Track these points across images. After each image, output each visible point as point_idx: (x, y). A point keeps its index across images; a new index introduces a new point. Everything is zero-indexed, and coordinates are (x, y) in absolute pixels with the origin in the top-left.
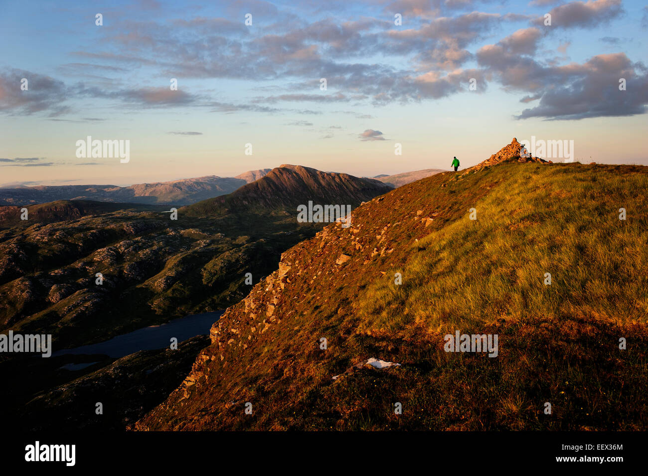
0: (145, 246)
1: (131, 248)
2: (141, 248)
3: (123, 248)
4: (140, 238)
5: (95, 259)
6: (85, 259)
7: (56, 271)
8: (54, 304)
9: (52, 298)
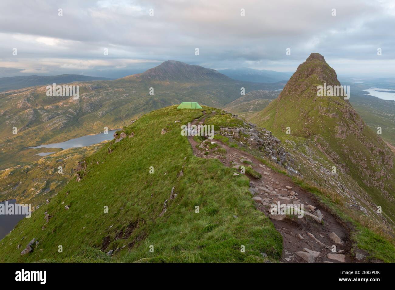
0: (95, 96)
1: (88, 97)
2: (92, 97)
3: (84, 97)
4: (93, 92)
5: (69, 101)
6: (64, 101)
7: (48, 106)
8: (44, 122)
9: (43, 119)
